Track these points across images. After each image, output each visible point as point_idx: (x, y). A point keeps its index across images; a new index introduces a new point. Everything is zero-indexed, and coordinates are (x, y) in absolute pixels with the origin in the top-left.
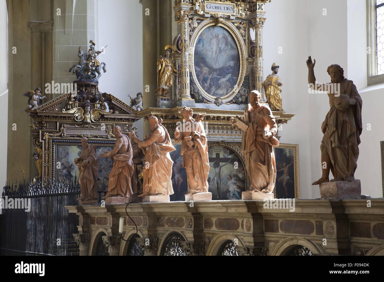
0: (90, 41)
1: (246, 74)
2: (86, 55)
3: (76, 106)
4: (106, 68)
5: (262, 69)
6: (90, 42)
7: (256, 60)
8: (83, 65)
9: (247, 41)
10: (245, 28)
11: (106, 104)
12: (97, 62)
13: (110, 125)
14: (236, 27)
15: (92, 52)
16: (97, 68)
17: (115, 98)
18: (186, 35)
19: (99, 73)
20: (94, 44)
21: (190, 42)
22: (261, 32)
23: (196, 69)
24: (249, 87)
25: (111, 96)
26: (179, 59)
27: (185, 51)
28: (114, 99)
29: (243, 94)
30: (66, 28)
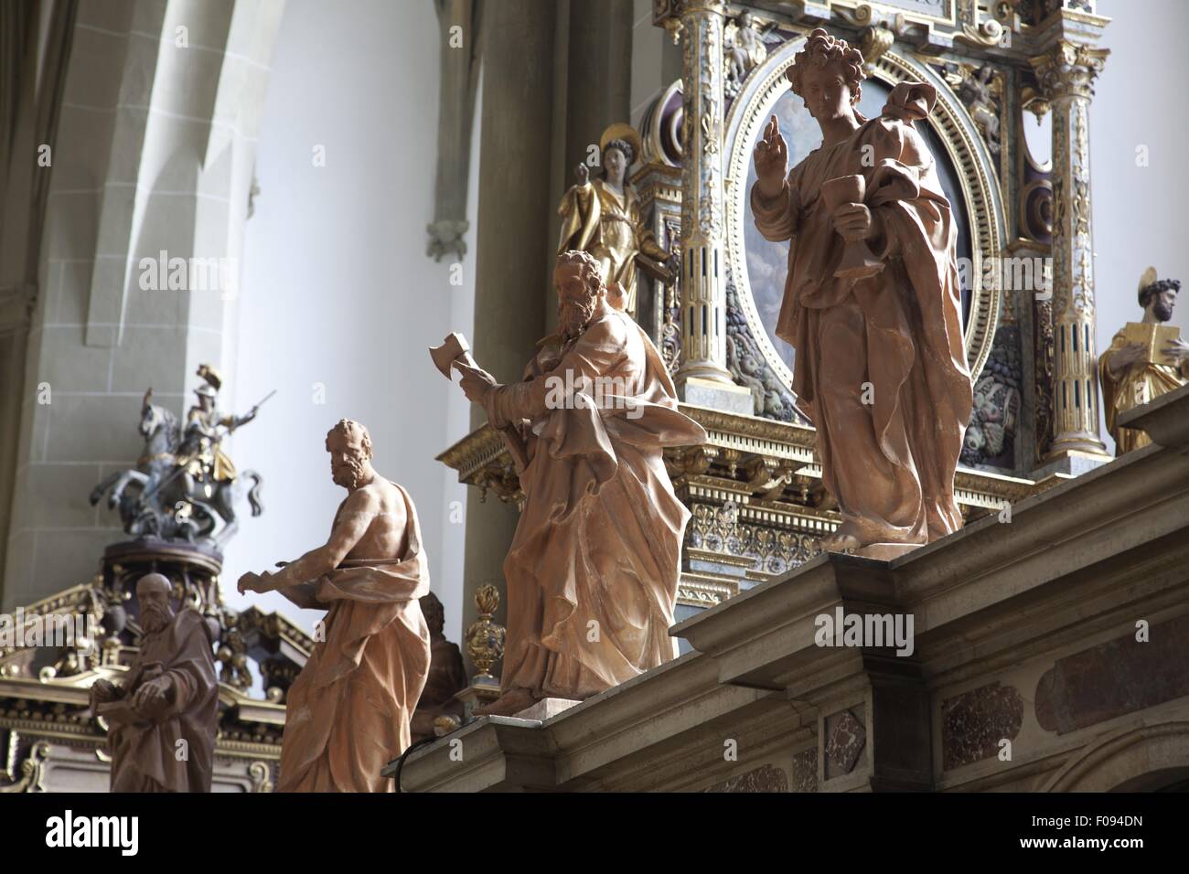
0: (197, 368)
1: (1002, 320)
2: (177, 431)
3: (109, 662)
4: (263, 499)
5: (1088, 293)
6: (199, 373)
7: (1060, 246)
8: (157, 471)
9: (1006, 161)
10: (998, 98)
11: (252, 666)
12: (223, 465)
13: (264, 760)
14: (955, 91)
15: (203, 415)
16: (224, 491)
17: (298, 632)
18: (710, 77)
19: (228, 516)
20: (214, 382)
21: (727, 129)
22: (1083, 114)
23: (754, 265)
24: (1019, 380)
25: (279, 622)
26: (669, 198)
27: (705, 152)
28: (293, 638)
29: (994, 412)
30: (92, 315)
